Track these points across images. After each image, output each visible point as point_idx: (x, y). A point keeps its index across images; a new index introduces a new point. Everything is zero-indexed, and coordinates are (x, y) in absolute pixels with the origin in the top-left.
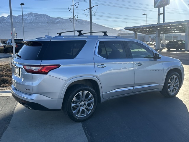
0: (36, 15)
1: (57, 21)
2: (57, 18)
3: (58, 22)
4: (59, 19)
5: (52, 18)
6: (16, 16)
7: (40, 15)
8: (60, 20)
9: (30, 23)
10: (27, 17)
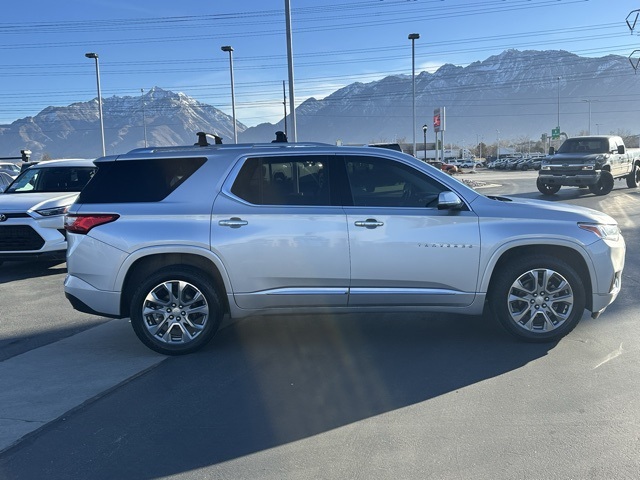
0: (527, 56)
1: (602, 68)
2: (605, 59)
3: (606, 73)
4: (613, 63)
5: (585, 59)
6: (464, 66)
7: (541, 55)
8: (615, 65)
9: (508, 85)
10: (497, 66)
